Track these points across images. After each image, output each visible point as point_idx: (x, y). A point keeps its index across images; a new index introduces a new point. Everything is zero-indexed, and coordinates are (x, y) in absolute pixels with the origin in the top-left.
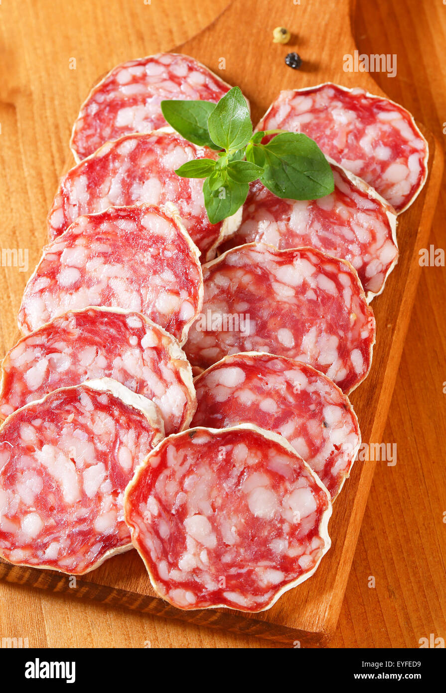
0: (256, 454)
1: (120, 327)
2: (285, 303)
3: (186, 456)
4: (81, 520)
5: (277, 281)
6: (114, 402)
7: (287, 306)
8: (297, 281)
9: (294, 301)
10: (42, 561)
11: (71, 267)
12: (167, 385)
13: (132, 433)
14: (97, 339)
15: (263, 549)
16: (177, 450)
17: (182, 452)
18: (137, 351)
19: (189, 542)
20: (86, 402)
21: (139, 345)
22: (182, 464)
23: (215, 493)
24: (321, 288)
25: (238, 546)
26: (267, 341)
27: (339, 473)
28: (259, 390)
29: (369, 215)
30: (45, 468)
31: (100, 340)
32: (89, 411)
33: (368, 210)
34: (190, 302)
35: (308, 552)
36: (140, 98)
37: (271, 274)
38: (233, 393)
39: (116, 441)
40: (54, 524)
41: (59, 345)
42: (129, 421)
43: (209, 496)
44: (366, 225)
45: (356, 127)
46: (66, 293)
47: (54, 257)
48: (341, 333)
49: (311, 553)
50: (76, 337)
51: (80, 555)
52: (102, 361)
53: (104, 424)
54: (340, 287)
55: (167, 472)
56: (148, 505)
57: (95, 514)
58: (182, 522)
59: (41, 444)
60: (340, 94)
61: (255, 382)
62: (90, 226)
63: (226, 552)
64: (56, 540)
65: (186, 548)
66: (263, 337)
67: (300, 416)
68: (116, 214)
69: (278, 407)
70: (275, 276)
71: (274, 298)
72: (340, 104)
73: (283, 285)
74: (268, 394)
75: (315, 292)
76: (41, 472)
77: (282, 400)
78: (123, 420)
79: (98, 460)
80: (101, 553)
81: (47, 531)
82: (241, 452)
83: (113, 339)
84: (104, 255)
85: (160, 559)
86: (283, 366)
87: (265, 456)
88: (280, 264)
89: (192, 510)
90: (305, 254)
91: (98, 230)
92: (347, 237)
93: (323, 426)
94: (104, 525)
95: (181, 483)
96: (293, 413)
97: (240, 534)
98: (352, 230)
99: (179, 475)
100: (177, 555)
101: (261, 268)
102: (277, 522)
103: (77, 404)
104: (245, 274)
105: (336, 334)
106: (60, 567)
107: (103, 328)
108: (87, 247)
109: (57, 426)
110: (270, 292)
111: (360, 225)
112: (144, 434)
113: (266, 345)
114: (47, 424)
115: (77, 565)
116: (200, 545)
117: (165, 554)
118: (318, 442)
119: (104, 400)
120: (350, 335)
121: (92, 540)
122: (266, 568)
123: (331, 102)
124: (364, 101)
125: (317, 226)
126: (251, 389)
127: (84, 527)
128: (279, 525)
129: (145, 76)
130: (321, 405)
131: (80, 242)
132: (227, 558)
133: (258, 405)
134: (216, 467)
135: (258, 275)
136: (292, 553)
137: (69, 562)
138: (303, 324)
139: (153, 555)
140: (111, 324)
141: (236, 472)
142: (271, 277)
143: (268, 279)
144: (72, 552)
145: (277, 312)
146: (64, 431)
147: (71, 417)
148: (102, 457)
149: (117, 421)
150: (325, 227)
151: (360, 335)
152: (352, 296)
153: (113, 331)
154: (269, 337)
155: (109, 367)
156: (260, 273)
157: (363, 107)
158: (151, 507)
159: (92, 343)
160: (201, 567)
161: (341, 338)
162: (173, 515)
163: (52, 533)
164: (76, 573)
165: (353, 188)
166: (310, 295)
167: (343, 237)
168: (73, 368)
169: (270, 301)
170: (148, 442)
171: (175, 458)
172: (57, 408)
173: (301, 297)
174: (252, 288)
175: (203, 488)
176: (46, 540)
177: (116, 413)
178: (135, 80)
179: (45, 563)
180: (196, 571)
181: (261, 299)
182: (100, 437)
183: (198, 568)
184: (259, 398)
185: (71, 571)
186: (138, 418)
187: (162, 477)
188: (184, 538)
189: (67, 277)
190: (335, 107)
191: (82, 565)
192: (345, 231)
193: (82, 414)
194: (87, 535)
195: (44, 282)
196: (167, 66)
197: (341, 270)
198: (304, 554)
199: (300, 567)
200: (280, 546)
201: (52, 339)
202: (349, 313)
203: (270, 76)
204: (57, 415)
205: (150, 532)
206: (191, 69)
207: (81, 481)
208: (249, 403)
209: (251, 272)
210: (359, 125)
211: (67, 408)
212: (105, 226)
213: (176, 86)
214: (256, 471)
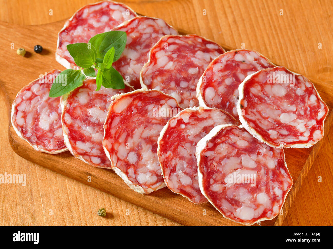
0: (256, 85)
1: (174, 131)
2: (176, 67)
3: (252, 112)
4: (267, 173)
5: (164, 67)
6: (213, 140)
7: (177, 66)
8: (166, 59)
9: (176, 63)
10: (282, 199)
11: (128, 155)
12: (210, 117)
13: (231, 136)
14: (176, 144)
15: (300, 98)
16: (248, 114)
17: (250, 113)
18: (189, 126)
19: (292, 124)
20: (209, 154)
21: (186, 124)
22: (255, 115)
23: (271, 107)
24: (172, 51)
25: (297, 106)
26: (192, 79)
27: (268, 64)
28: (219, 84)
29: (141, 24)
30: (236, 184)
31: (177, 142)
32: (215, 154)
33: (138, 23)
34: (168, 100)
35: (304, 82)
36: (36, 116)
37: (159, 68)
38: (219, 95)
39: (233, 145)
40: (265, 187)
41: (173, 163)
42: (224, 136)
43: (272, 109)
44: (145, 27)
45: (86, 27)
46: (141, 161)
47: (119, 162)
48: (197, 49)
49: (305, 81)
50: (172, 153)
51: (283, 179)
52: (188, 145)
53: (223, 149)
54: (174, 43)
55: (258, 122)
56: (272, 134)
57: (265, 166)
58: (282, 124)
59: (223, 183)
60: (67, 30)
61: (215, 84)
62: (110, 139)
63: (299, 112)
64: (273, 188)
65: (295, 127)
66: (190, 80)
67: (237, 71)
68: (108, 125)
69: (230, 78)
70: (161, 67)
71: (172, 71)
72: (72, 31)
73: (166, 65)
74: (223, 81)
75: (174, 53)
76: (237, 186)
77: (227, 76)
78: (223, 139)
79: (239, 157)
80: (285, 169)
81: (268, 191)
82: (255, 90)
83: (179, 136)
84: (128, 136)
85: (298, 138)
86: (210, 71)
87: (258, 82)
88: (155, 63)
89: (278, 118)
90: (154, 52)
91: (113, 136)
92: (148, 37)
93: (244, 63)
94: (272, 164)
95: (264, 118)
96: (235, 73)
97: (292, 104)
98: (145, 34)
99: (260, 118)
100: (297, 131)
101: (156, 71)
102: (289, 89)
103: (209, 158)
104: (157, 79)
105: (196, 51)
106: (287, 191)
107: (171, 139)
108: (120, 144)
109: (216, 172)
110: (168, 71)
111: (144, 29)
112: (233, 130)
113: (194, 80)
114: (214, 177)
115: (288, 182)
116: (294, 121)
117: (296, 136)
118: (251, 67)
119: (211, 145)
120: (199, 46)
121: (278, 171)
122: (309, 100)
123: (69, 35)
124: (74, 22)
125: (138, 47)
126: (218, 87)
127: (271, 174)
128: (290, 88)
129: (24, 112)
130: (233, 61)
131: (116, 147)
132: (302, 113)
133: (227, 86)
134: (259, 102)
135: (159, 74)
136: (304, 88)
137: (286, 186)
138: (188, 62)
139: (296, 140)
140: (171, 134)
141: (263, 96)
142: (161, 69)
143: (162, 70)
144: (281, 183)
145: (180, 71)
146: (221, 169)
147: (215, 164)
148: (238, 155)
149: (223, 142)
150: (140, 44)
151: (200, 42)
152: (180, 40)
153: (175, 135)
154: (191, 78)
155: (191, 142)
156: (158, 73)
157: (77, 22)
158: (273, 134)
159: (177, 148)
160: (305, 124)
161: (199, 50)
162: (278, 126)
163: (269, 189)
164: (292, 184)
165: (125, 26)
166: (175, 56)
167: (147, 39)
168: (186, 160)
169: (173, 72)
170: (238, 130)
171: (252, 116)
172: (208, 169)
173: (175, 60)
174: (164, 78)
175: (268, 110)
176: (272, 193)
177: (219, 141)
178: (25, 117)
179: (283, 197)
180: (306, 126)
181: (171, 76)
182: (228, 152)
183: (305, 125)
184: (224, 84)
185: (290, 186)
186: (225, 131)
187: (260, 125)
188: (290, 126)
189: (132, 158)
190: (73, 33)
191: (289, 180)
192: (144, 37)
193: (214, 158)
194: (275, 173)
195: (131, 171)
196: (22, 100)
197: (166, 40)
198: (305, 84)
199: (310, 87)
200: (300, 92)
201: (169, 165)
202: (188, 43)
203: (42, 62)
204: (211, 170)
205: (284, 138)
206: (29, 89)
207: (247, 168)
208: (226, 90)
209: (157, 76)
210: (86, 26)
211: (209, 163)
212: (113, 132)
213: (36, 98)
214: (264, 88)
